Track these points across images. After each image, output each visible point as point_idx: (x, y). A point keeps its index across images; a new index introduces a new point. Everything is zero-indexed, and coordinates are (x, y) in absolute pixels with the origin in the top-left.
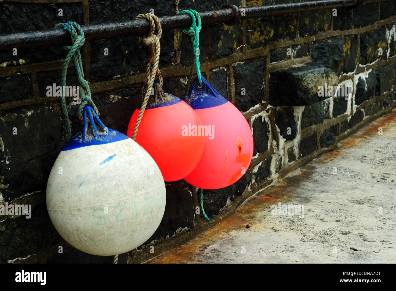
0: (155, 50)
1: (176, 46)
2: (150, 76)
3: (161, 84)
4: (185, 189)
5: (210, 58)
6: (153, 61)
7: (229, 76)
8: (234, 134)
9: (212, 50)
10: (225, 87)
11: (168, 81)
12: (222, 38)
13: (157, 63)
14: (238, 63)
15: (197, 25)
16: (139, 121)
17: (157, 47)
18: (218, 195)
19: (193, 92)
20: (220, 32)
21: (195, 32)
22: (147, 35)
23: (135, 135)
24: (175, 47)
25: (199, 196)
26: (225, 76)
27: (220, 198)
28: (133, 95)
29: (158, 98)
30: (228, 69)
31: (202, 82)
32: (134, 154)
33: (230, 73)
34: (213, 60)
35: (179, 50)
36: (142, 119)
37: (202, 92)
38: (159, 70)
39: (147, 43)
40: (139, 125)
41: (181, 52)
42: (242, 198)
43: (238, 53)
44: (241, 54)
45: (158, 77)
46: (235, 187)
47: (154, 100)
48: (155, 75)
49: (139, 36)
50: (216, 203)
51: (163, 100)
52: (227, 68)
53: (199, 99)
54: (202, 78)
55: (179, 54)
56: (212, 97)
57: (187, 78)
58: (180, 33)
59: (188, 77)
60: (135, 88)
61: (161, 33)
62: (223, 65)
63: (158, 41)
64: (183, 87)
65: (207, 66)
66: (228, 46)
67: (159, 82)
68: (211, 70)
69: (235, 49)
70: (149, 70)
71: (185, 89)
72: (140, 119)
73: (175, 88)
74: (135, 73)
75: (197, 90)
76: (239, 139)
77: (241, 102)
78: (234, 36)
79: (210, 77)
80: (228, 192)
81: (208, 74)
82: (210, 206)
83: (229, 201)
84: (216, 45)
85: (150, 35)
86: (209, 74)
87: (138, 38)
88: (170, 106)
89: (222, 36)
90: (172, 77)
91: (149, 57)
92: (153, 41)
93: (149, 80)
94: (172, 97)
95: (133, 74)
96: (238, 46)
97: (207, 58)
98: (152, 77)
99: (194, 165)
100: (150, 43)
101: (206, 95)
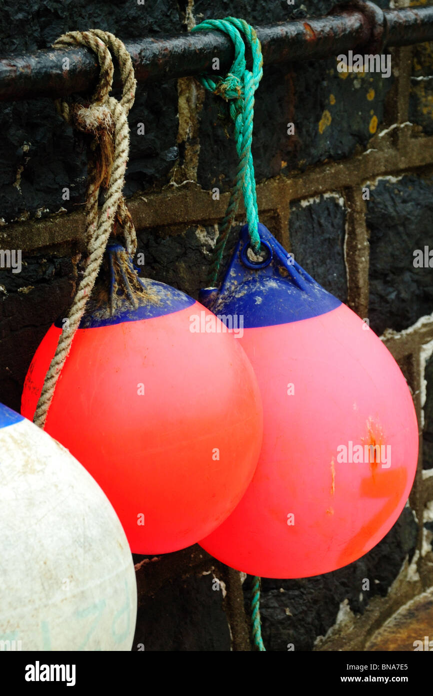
0: (114, 145)
1: (186, 130)
2: (95, 224)
3: (130, 251)
4: (205, 573)
5: (292, 166)
6: (106, 179)
7: (352, 222)
8: (355, 407)
9: (301, 141)
10: (339, 254)
11: (157, 237)
12: (333, 103)
13: (118, 185)
14: (380, 181)
15: (250, 67)
16: (57, 363)
17: (118, 138)
18: (311, 593)
19: (232, 273)
20: (325, 83)
21: (244, 87)
22: (90, 96)
23: (46, 407)
24: (181, 131)
25: (249, 596)
26: (338, 221)
27: (315, 602)
28: (44, 280)
29: (121, 292)
30: (350, 198)
31: (262, 243)
32: (42, 471)
33: (353, 210)
34: (303, 171)
35: (193, 142)
36: (68, 359)
37: (259, 273)
38: (124, 207)
39: (88, 122)
40: (56, 377)
41: (198, 147)
42: (386, 602)
43: (381, 149)
44: (389, 152)
45: (123, 228)
46: (364, 568)
47: (106, 298)
48: (111, 221)
49: (62, 101)
50: (303, 620)
51: (136, 301)
52: (347, 195)
53: (251, 296)
54: (259, 231)
55: (193, 154)
56: (292, 291)
57: (216, 226)
58: (198, 88)
59: (220, 225)
60: (51, 261)
61: (133, 92)
62: (333, 188)
63: (124, 118)
64: (205, 257)
65: (282, 190)
66: (350, 126)
67: (124, 244)
68: (295, 202)
69: (371, 136)
70: (92, 207)
71: (211, 262)
72: (62, 357)
73: (178, 257)
74: (52, 211)
75: (247, 267)
76: (373, 425)
77: (387, 302)
78: (371, 96)
79: (291, 223)
80: (343, 584)
81: (285, 215)
82: (284, 629)
83: (346, 613)
84: (312, 125)
85: (99, 99)
86: (289, 216)
87: (62, 106)
88: (155, 321)
89: (332, 97)
90: (169, 225)
91: (95, 167)
92: (108, 118)
93: (94, 236)
94: (163, 292)
95: (45, 217)
96: (381, 126)
97: (284, 164)
98: (102, 229)
99: (226, 506)
100: (96, 124)
101: (273, 284)
